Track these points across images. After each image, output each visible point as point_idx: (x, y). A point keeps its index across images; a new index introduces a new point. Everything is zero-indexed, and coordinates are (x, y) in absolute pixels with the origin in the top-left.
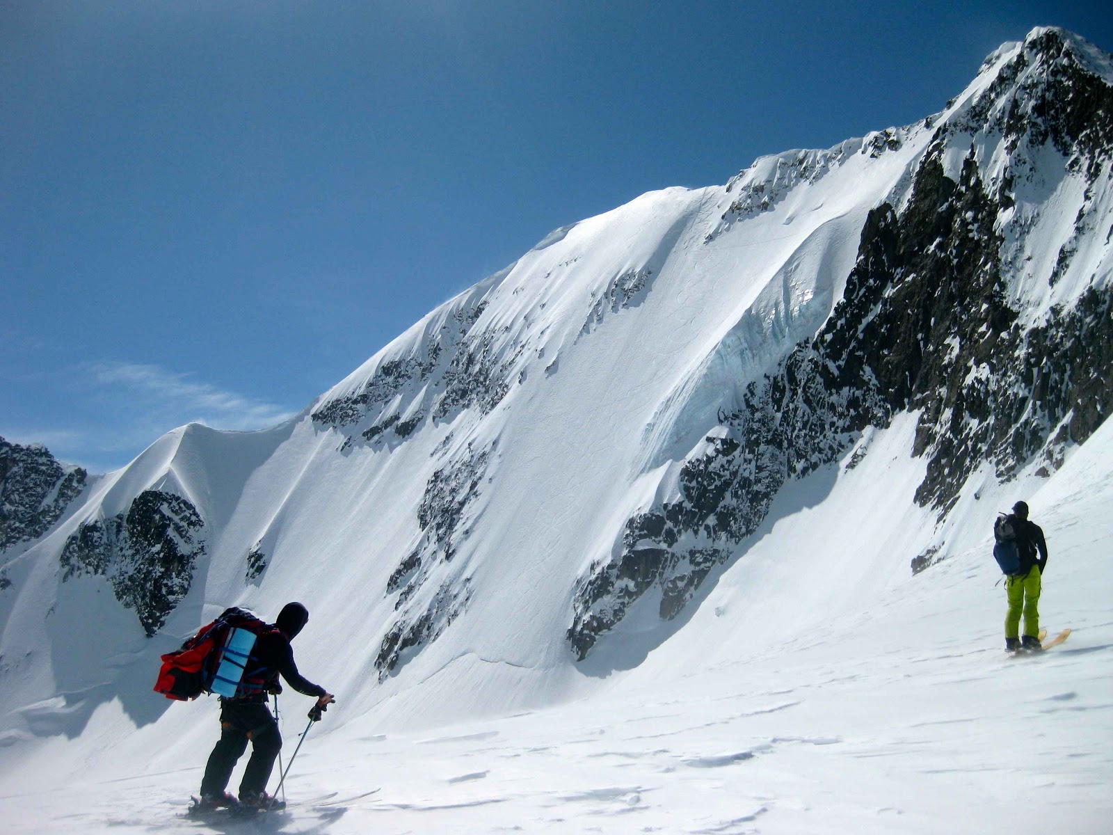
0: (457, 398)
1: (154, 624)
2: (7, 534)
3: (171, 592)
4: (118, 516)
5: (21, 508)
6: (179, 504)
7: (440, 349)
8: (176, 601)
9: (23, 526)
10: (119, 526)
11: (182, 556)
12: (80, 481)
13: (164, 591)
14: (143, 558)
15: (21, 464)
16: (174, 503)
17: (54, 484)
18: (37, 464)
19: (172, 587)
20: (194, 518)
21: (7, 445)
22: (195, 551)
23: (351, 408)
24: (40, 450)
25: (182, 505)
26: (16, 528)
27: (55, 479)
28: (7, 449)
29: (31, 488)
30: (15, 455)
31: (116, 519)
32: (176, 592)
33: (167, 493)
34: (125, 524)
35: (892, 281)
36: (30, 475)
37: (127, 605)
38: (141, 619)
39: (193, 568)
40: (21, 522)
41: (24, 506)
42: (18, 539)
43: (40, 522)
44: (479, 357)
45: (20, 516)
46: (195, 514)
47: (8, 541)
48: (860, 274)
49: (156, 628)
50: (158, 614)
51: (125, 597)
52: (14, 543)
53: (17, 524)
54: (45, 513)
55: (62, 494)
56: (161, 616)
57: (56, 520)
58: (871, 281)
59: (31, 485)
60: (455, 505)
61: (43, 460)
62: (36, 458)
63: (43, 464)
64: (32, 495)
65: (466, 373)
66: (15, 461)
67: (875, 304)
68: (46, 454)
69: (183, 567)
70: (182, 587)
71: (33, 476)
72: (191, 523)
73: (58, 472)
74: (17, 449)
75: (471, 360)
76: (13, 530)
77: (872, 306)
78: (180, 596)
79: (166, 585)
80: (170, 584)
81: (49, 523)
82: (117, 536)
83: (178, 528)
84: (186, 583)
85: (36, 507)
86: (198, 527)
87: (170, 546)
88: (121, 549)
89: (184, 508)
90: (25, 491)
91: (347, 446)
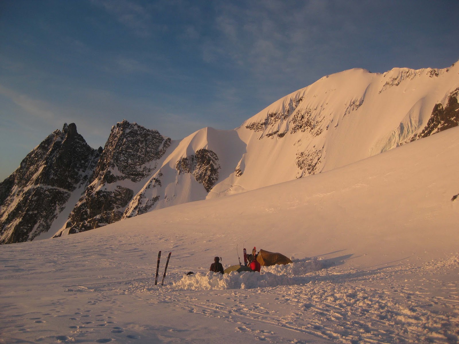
0: (298, 128)
1: (209, 188)
2: (149, 158)
3: (213, 180)
4: (192, 156)
5: (153, 150)
6: (212, 153)
7: (289, 111)
8: (215, 182)
9: (154, 155)
10: (193, 159)
11: (215, 169)
12: (169, 142)
13: (211, 179)
14: (203, 169)
15: (150, 136)
16: (211, 153)
17: (161, 143)
18: (155, 136)
19: (213, 178)
20: (216, 158)
21: (146, 129)
22: (218, 168)
23: (260, 126)
24: (156, 131)
25: (213, 154)
26: (152, 156)
27: (161, 141)
28: (146, 131)
29: (155, 144)
30: (148, 133)
31: (191, 156)
32: (215, 180)
33: (209, 150)
34: (194, 158)
35: (441, 124)
36: (154, 139)
37: (200, 183)
38: (205, 187)
39: (218, 173)
40: (153, 154)
41: (153, 149)
42: (153, 159)
43: (159, 155)
44: (306, 117)
45: (153, 152)
46: (216, 156)
47: (150, 160)
48: (432, 120)
49: (209, 190)
50: (210, 186)
51: (199, 180)
52: (152, 160)
53: (152, 155)
54: (161, 151)
55: (164, 146)
56: (211, 186)
57: (164, 154)
58: (435, 122)
59: (155, 143)
60: (313, 164)
61: (157, 135)
62: (155, 134)
63: (157, 136)
64: (155, 146)
65: (301, 121)
66: (149, 135)
67: (435, 128)
68: (158, 133)
69: (216, 172)
70: (216, 178)
71: (155, 139)
72: (216, 159)
73: (162, 139)
74: (148, 131)
75: (303, 117)
76: (151, 157)
77: (434, 129)
78: (216, 181)
79: (212, 177)
80: (213, 177)
81: (162, 155)
82: (193, 162)
83: (213, 161)
84: (217, 177)
85: (157, 150)
86: (217, 160)
87: (212, 166)
88: (195, 166)
89: (214, 155)
90: (153, 144)
91: (261, 138)
